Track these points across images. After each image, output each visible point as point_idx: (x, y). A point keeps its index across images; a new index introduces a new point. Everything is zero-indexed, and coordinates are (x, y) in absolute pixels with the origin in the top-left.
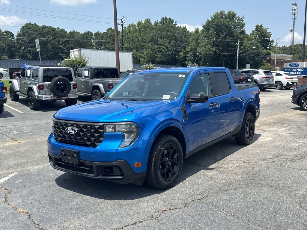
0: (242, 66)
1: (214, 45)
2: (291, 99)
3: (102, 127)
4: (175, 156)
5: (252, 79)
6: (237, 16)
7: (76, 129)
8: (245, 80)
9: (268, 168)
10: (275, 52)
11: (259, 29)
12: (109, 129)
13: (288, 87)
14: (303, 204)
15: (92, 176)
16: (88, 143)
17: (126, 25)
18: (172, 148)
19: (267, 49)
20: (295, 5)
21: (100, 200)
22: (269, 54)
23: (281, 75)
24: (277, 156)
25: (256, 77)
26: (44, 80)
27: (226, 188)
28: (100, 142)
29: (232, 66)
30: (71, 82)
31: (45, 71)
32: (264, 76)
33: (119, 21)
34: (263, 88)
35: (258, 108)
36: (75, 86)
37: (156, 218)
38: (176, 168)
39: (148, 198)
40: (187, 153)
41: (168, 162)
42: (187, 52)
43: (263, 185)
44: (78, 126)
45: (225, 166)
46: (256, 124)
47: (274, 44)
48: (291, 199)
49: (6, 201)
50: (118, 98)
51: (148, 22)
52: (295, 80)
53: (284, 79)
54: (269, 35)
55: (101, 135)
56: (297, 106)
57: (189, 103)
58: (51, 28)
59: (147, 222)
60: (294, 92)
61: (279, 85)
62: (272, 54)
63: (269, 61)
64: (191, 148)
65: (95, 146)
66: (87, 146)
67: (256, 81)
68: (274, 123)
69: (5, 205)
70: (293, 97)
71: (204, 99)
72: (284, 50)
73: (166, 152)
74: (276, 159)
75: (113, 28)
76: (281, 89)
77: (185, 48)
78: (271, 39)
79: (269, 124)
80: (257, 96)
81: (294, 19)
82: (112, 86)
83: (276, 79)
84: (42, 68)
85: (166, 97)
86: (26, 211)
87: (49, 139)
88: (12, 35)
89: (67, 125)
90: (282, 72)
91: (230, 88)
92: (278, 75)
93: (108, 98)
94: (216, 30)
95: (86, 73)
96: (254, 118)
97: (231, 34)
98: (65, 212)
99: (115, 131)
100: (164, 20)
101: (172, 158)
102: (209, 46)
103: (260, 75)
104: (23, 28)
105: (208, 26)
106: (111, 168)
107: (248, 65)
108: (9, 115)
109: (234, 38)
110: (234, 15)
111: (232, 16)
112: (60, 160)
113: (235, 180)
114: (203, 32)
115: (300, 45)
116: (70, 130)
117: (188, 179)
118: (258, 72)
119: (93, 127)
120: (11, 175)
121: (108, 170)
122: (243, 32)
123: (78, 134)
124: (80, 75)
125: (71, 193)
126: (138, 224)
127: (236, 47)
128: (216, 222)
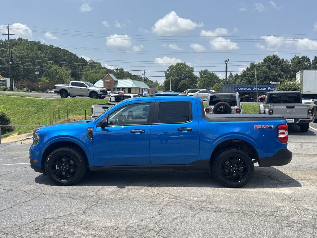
30: (232, 107)
82: (272, 111)
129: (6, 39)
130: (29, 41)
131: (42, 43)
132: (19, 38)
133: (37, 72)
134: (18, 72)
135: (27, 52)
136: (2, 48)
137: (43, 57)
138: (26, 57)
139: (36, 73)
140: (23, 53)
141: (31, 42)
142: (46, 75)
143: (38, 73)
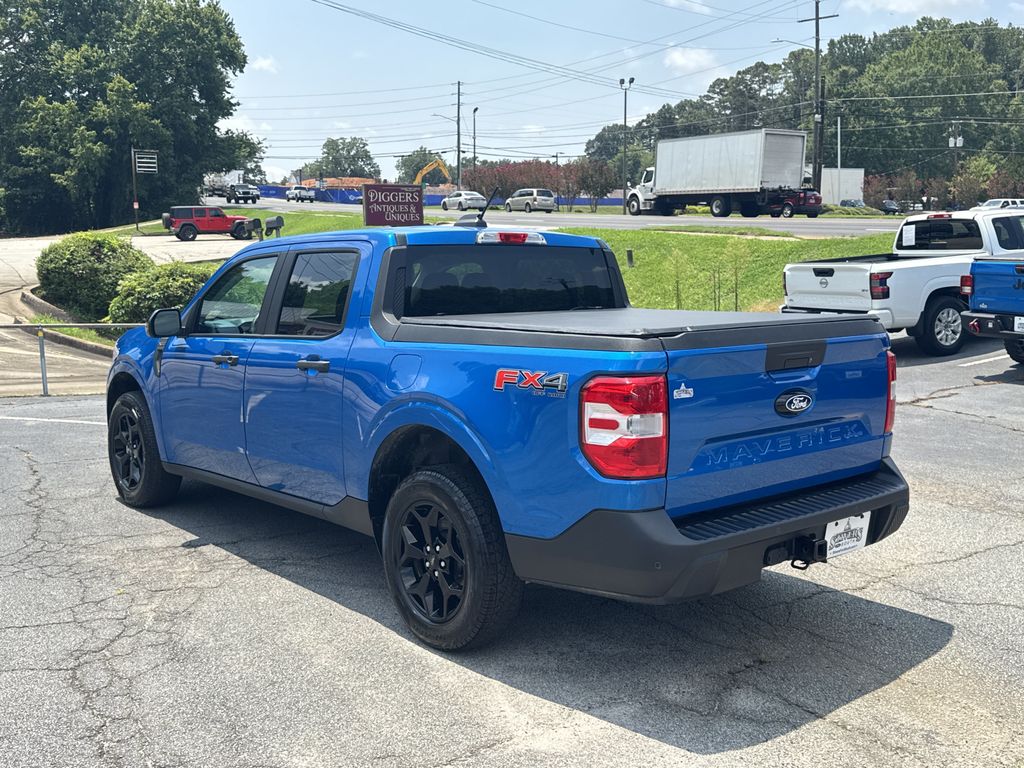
129: (875, 33)
130: (955, 22)
131: (1003, 25)
132: (924, 19)
133: (956, 138)
134: (889, 146)
135: (932, 67)
136: (845, 68)
137: (990, 79)
138: (925, 87)
139: (951, 145)
140: (914, 74)
141: (961, 26)
142: (999, 149)
143: (960, 142)
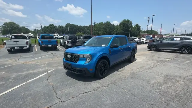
0: (131, 36)
1: (123, 30)
2: (147, 47)
3: (79, 56)
4: (106, 67)
5: (134, 40)
6: (130, 21)
7: (70, 56)
8: (132, 41)
9: (139, 71)
10: (142, 32)
11: (137, 25)
12: (81, 57)
13: (146, 43)
14: (153, 88)
15: (75, 73)
16: (74, 61)
17: (96, 24)
18: (104, 64)
19: (139, 31)
20: (149, 17)
21: (78, 81)
22: (140, 33)
23: (143, 39)
24: (143, 67)
25: (135, 40)
26: (69, 40)
27: (124, 79)
28: (78, 61)
29: (128, 36)
30: (77, 40)
31: (69, 37)
32: (138, 39)
33: (93, 23)
34: (138, 44)
35: (136, 50)
36: (78, 42)
37: (96, 90)
38: (106, 71)
39: (95, 82)
40: (110, 65)
41: (103, 69)
42: (114, 32)
43: (137, 78)
44: (71, 55)
45: (124, 70)
46: (135, 55)
47: (141, 30)
48: (148, 85)
49: (47, 79)
50: (88, 45)
51: (102, 23)
52: (148, 41)
53: (144, 40)
54: (140, 27)
55: (78, 59)
56: (149, 49)
57: (112, 48)
58: (74, 25)
59: (93, 92)
60: (148, 45)
61: (143, 43)
62: (141, 33)
63: (140, 35)
64: (112, 64)
65: (76, 62)
66: (74, 62)
67: (135, 41)
68: (141, 55)
69: (47, 81)
70: (148, 46)
71: (117, 46)
72: (145, 32)
73: (102, 65)
74: (142, 68)
75: (91, 24)
76: (143, 44)
77: (113, 31)
78: (141, 28)
79: (139, 55)
80: (136, 46)
81: (148, 22)
83: (142, 40)
84: (68, 36)
85: (103, 45)
86: (52, 84)
87: (63, 59)
88: (63, 27)
89: (68, 55)
90: (144, 39)
91: (127, 43)
92: (142, 39)
93: (84, 45)
94: (123, 25)
95: (82, 38)
96: (135, 53)
97: (128, 26)
98: (65, 85)
99: (83, 57)
100: (107, 22)
101: (104, 68)
102: (121, 30)
103: (137, 39)
104: (66, 25)
105: (121, 24)
106: (81, 70)
107: (133, 36)
108: (59, 50)
109: (129, 28)
110: (129, 21)
111: (128, 21)
112: (66, 66)
113: (127, 76)
114: (119, 26)
115: (150, 30)
116: (69, 56)
117: (110, 75)
118: (136, 38)
119: (76, 56)
120: (53, 70)
121: (81, 71)
122: (132, 26)
123: (71, 58)
124: (80, 38)
125: (69, 78)
126: (89, 92)
127: (129, 31)
128: (119, 94)
